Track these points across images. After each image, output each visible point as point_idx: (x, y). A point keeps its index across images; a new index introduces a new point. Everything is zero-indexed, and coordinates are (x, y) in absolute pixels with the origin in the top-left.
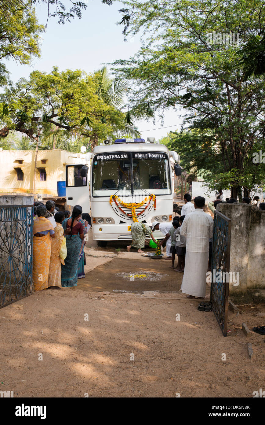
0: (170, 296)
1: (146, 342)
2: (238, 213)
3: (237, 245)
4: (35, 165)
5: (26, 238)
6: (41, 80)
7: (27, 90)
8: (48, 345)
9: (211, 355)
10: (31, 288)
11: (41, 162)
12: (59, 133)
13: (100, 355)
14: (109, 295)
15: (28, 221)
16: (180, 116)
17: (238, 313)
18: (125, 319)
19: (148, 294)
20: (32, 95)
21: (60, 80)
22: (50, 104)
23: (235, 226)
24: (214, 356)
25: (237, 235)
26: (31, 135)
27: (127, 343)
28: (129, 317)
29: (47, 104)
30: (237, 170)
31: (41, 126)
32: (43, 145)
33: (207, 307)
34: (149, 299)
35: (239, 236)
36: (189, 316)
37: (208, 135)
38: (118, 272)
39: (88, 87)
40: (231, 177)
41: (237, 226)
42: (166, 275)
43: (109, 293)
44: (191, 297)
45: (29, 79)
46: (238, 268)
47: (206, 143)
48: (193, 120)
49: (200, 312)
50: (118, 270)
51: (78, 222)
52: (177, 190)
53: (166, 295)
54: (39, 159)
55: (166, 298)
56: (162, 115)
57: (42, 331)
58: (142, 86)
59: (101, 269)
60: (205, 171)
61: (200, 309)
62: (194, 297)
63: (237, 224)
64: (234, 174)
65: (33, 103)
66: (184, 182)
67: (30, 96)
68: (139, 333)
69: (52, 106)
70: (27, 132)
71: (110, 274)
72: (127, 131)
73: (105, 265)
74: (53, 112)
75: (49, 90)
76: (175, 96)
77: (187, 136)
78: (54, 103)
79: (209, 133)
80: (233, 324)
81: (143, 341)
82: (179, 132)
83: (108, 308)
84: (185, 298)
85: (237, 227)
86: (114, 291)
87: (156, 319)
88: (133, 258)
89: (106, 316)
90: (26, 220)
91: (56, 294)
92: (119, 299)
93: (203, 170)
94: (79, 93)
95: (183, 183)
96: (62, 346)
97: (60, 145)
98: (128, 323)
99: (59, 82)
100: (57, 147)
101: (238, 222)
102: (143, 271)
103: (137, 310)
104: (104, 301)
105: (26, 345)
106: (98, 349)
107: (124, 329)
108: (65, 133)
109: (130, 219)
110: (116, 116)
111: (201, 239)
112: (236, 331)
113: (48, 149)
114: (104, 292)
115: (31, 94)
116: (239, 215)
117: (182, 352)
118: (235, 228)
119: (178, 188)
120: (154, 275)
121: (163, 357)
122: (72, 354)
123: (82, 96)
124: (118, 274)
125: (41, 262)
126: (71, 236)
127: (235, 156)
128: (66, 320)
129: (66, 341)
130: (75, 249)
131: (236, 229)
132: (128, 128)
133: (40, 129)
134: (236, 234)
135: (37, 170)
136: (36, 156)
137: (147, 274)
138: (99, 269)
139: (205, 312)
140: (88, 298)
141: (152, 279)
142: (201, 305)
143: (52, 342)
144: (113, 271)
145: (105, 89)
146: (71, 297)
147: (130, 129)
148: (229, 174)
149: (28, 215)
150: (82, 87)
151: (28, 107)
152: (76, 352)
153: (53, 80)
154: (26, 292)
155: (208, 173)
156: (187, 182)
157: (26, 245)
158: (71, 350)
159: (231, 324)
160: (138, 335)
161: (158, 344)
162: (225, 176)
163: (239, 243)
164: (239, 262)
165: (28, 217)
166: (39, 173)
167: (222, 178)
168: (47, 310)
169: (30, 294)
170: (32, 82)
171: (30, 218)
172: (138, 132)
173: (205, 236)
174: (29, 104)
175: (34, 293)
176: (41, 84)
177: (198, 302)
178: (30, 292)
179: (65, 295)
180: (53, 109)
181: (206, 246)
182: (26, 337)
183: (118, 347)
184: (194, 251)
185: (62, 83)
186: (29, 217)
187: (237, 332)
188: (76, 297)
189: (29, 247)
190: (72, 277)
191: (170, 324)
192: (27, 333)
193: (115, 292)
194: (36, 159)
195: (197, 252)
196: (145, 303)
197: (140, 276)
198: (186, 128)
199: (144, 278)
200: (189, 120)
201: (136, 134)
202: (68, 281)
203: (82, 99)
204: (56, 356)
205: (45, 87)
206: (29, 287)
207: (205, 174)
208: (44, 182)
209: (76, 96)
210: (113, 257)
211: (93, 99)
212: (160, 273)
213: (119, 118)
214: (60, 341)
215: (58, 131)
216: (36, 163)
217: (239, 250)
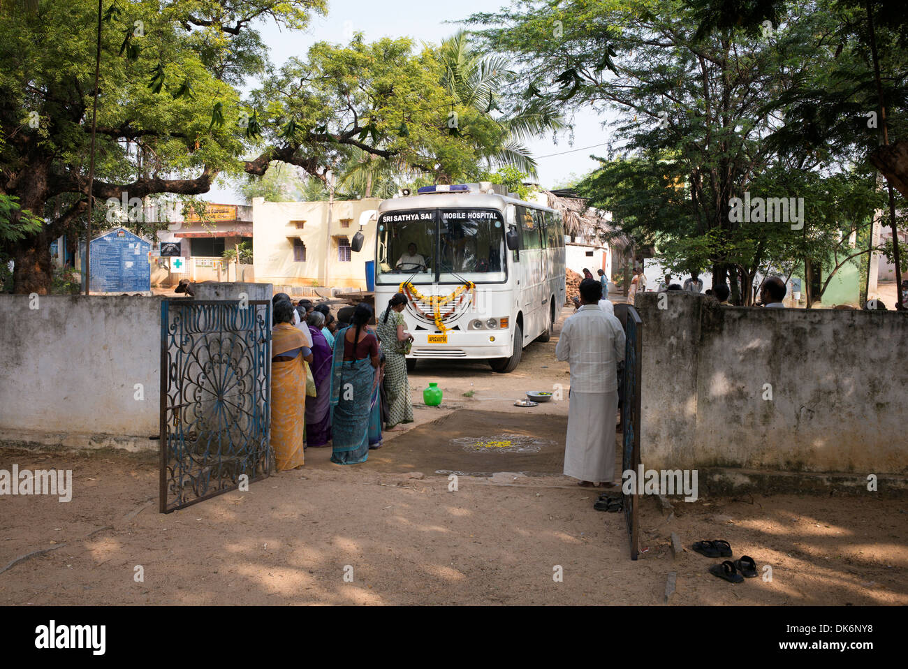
0: (546, 481)
1: (467, 568)
2: (675, 312)
3: (673, 376)
4: (329, 231)
5: (255, 364)
6: (328, 60)
7: (302, 80)
8: (267, 571)
9: (589, 595)
10: (267, 464)
11: (339, 224)
12: (370, 164)
13: (364, 591)
14: (422, 479)
15: (259, 332)
16: (604, 123)
17: (672, 515)
18: (439, 525)
19: (502, 478)
20: (313, 90)
21: (366, 58)
22: (350, 107)
23: (669, 338)
24: (595, 596)
25: (674, 357)
26: (314, 170)
27: (426, 570)
28: (449, 521)
29: (345, 108)
30: (721, 231)
31: (334, 152)
32: (343, 191)
33: (613, 503)
34: (499, 486)
35: (678, 358)
36: (572, 519)
37: (668, 163)
38: (456, 437)
39: (424, 70)
40: (709, 247)
41: (672, 337)
42: (552, 442)
43: (421, 474)
44: (586, 484)
45: (307, 59)
46: (676, 423)
47: (665, 177)
48: (634, 131)
49: (597, 512)
50: (457, 433)
51: (366, 334)
52: (618, 277)
53: (537, 479)
54: (337, 218)
55: (535, 486)
56: (571, 124)
57: (265, 545)
58: (524, 66)
59: (422, 431)
60: (661, 236)
61: (598, 507)
62: (592, 483)
63: (673, 333)
64: (717, 240)
65: (313, 105)
66: (630, 261)
67: (309, 93)
68: (458, 551)
69: (354, 111)
70: (304, 164)
71: (441, 440)
72: (508, 158)
73: (436, 423)
74: (356, 122)
75: (347, 80)
76: (594, 83)
77: (623, 165)
78: (360, 105)
79: (668, 158)
80: (657, 537)
81: (461, 565)
82: (605, 156)
83: (411, 504)
84: (574, 486)
85: (673, 340)
86: (437, 472)
87: (504, 526)
88: (496, 410)
89: (404, 520)
90: (253, 328)
91: (318, 476)
92: (440, 487)
93: (658, 233)
94: (405, 84)
95: (627, 263)
96: (294, 572)
97: (380, 191)
98: (442, 533)
99: (366, 64)
100: (373, 194)
101: (675, 330)
102: (507, 434)
103: (470, 508)
104: (407, 491)
105: (224, 570)
106: (363, 580)
107: (430, 543)
108: (382, 165)
109: (431, 322)
110: (481, 129)
111: (598, 366)
112: (659, 550)
113: (356, 199)
114: (411, 473)
115: (310, 89)
116: (675, 315)
117: (532, 587)
118: (668, 342)
119: (620, 273)
120: (528, 442)
121: (491, 596)
122: (310, 586)
123: (412, 91)
124: (455, 440)
125: (287, 411)
126: (354, 361)
127: (718, 204)
128: (319, 525)
129: (305, 563)
130: (362, 387)
131: (671, 345)
132: (511, 152)
133: (334, 157)
134: (671, 354)
135: (331, 240)
136: (330, 212)
137: (513, 441)
138: (421, 430)
139: (607, 513)
140: (379, 484)
141: (521, 449)
142: (601, 499)
143: (279, 565)
144: (445, 435)
145: (464, 75)
146: (345, 482)
147: (515, 154)
148: (704, 240)
149: (259, 320)
150: (412, 72)
151: (305, 115)
152: (319, 584)
153: (354, 59)
154: (256, 472)
155: (669, 239)
156: (637, 259)
157: (254, 380)
158: (311, 579)
159: (653, 536)
160: (455, 554)
161: (489, 571)
162: (695, 244)
163: (677, 372)
164: (677, 412)
165: (258, 324)
166: (336, 245)
167: (690, 249)
168: (288, 506)
169: (264, 475)
170: (313, 65)
171: (262, 327)
172: (530, 159)
173: (607, 361)
174: (306, 108)
175: (275, 474)
176: (330, 67)
177: (598, 492)
178: (265, 473)
179: (334, 479)
180: (356, 117)
181: (609, 381)
182: (231, 555)
183: (405, 575)
184: (586, 392)
185: (372, 64)
186: (261, 324)
187: (660, 552)
188: (354, 482)
189: (261, 384)
190: (356, 443)
191: (529, 534)
192: (234, 548)
193: (438, 474)
194: (330, 219)
195: (591, 392)
196: (490, 494)
197: (499, 444)
198: (620, 149)
199: (505, 448)
200: (628, 131)
201: (527, 164)
202: (347, 453)
203: (412, 96)
204: (277, 589)
205: (337, 73)
206: (263, 462)
207: (662, 241)
208: (346, 263)
209: (398, 89)
210: (454, 408)
211: (433, 95)
212: (541, 438)
213: (488, 132)
214: (294, 562)
215: (369, 161)
216: (329, 228)
217: (677, 388)
